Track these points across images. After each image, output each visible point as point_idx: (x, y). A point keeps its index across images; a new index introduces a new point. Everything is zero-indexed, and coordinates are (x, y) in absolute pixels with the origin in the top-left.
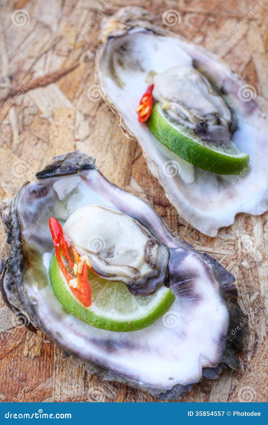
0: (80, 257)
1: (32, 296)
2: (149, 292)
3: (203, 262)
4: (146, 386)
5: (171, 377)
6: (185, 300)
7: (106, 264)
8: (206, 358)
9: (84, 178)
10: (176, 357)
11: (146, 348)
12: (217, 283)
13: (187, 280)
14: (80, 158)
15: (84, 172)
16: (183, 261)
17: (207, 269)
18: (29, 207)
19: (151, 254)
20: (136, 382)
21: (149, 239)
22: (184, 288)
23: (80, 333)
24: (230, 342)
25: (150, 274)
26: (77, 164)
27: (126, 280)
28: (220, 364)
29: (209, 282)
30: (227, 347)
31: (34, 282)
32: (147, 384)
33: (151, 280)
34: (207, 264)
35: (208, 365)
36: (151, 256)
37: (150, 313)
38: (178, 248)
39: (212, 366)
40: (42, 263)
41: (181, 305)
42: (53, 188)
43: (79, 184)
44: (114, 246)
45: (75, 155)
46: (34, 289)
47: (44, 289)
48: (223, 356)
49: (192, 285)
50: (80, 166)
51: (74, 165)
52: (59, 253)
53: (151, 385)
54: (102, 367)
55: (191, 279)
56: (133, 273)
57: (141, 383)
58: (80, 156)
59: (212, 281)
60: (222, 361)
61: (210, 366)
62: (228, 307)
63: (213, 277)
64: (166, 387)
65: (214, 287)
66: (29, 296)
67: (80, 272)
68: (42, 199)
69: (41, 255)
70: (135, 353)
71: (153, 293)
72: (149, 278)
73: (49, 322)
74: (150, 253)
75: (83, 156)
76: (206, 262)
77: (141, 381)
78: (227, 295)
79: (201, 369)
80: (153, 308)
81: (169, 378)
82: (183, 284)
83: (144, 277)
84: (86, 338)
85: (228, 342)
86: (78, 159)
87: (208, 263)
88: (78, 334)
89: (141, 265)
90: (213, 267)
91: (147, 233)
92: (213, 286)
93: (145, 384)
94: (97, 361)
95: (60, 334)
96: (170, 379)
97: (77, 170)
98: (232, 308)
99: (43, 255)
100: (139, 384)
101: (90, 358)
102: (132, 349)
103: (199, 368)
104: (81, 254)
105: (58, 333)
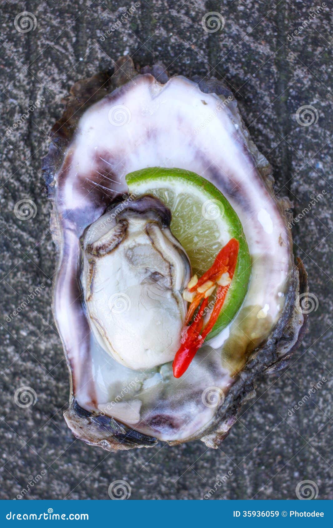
0: (191, 301)
1: (277, 304)
2: (153, 200)
3: (59, 188)
4: (234, 118)
5: (202, 104)
6: (114, 168)
7: (172, 268)
8: (151, 91)
9: (94, 402)
10: (180, 119)
11: (199, 156)
12: (66, 154)
13: (95, 184)
14: (81, 428)
15: (90, 408)
16: (80, 208)
17: (63, 177)
18: (192, 413)
19: (114, 238)
20: (240, 132)
21: (97, 260)
22: (105, 179)
23: (256, 227)
24: (108, 89)
25: (136, 218)
26: (90, 423)
27: (167, 232)
28: (142, 73)
29: (74, 163)
30: (115, 86)
31: (261, 319)
32: (231, 119)
33: (140, 210)
34: (57, 183)
35: (155, 83)
36: (115, 236)
37: (172, 178)
38: (70, 229)
39: (152, 78)
40: (229, 339)
41: (123, 167)
42: (141, 419)
43: (105, 403)
44: (142, 283)
45: (86, 435)
46: (268, 311)
47: (254, 304)
48: (130, 79)
49: (94, 175)
50: (89, 420)
51: (96, 425)
52: (206, 329)
53: (229, 116)
54: (260, 175)
55: (90, 181)
56: (153, 232)
57: (237, 126)
58: (80, 429)
59: (69, 160)
60: (137, 74)
61: (154, 80)
62: (77, 122)
63: (64, 163)
64: (216, 99)
65: (73, 152)
66: (280, 307)
67: (210, 283)
68: (167, 413)
69: (224, 349)
70: (215, 162)
71: (149, 196)
72: (140, 213)
73: (280, 262)
74: (114, 240)
75: (77, 427)
76: (56, 186)
77: (235, 128)
78: (67, 134)
79: (167, 84)
80: (165, 180)
81: (205, 106)
82: (102, 184)
83: (145, 218)
84: (254, 218)
85: (109, 91)
86: (85, 428)
87: (55, 182)
88: (260, 228)
89: (138, 234)
90: (54, 174)
91: (90, 270)
92: (73, 154)
93: (234, 122)
94: (262, 186)
95: (279, 241)
96: (205, 103)
97: (97, 416)
98: (75, 117)
99: (220, 348)
100: (239, 127)
101: (266, 194)
102: (215, 168)
103: (167, 87)
104: (186, 304)
105: (281, 244)
